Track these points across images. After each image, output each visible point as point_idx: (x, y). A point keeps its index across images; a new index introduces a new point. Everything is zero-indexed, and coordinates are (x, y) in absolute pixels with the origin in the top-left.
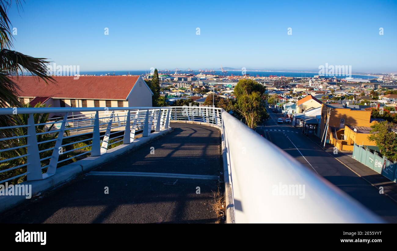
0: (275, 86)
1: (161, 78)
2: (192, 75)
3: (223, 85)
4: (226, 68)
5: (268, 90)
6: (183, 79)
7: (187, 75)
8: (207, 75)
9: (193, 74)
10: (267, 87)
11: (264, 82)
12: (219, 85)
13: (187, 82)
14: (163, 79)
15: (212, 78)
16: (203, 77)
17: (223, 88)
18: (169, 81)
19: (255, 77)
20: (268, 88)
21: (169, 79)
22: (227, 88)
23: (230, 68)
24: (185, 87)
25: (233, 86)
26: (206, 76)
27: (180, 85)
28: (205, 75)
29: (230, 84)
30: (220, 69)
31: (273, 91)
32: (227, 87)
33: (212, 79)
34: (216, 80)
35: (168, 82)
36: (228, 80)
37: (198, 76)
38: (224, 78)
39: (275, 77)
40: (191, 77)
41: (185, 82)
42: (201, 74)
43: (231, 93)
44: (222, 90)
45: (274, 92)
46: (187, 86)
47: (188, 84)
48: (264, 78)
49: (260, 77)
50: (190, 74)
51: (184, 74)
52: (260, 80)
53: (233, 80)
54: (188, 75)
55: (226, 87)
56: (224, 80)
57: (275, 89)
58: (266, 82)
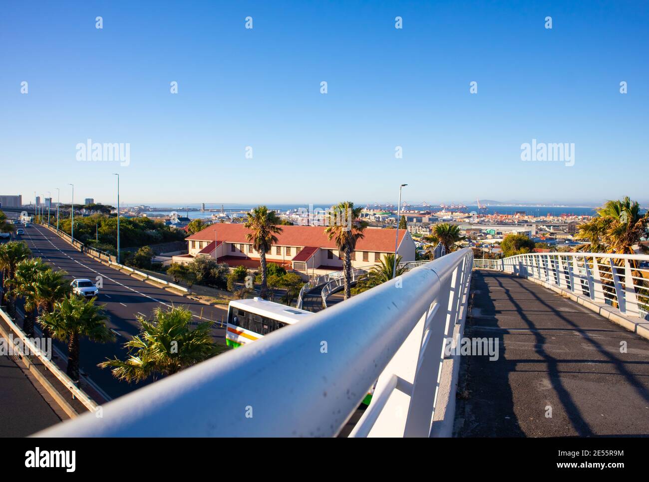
0: (569, 233)
1: (380, 217)
2: (428, 213)
3: (480, 230)
4: (486, 201)
5: (556, 239)
6: (415, 220)
7: (421, 212)
8: (454, 213)
9: (430, 211)
10: (556, 233)
11: (550, 226)
12: (474, 230)
13: (421, 224)
14: (384, 219)
15: (461, 218)
16: (447, 216)
17: (481, 235)
18: (393, 221)
19: (534, 217)
20: (558, 237)
21: (392, 218)
22: (487, 236)
23: (492, 202)
24: (421, 233)
25: (498, 231)
26: (452, 214)
27: (413, 228)
28: (450, 213)
29: (492, 228)
30: (476, 202)
31: (565, 241)
32: (488, 234)
33: (462, 220)
34: (468, 221)
35: (391, 223)
36: (488, 221)
37: (438, 214)
38: (482, 219)
39: (570, 217)
40: (427, 216)
41: (418, 224)
42: (443, 211)
43: (494, 243)
44: (479, 238)
45: (567, 242)
46: (423, 231)
47: (425, 228)
48: (552, 217)
49: (544, 217)
50: (425, 212)
51: (416, 211)
52: (544, 222)
53: (497, 221)
54: (423, 212)
55: (486, 234)
56: (482, 221)
57: (570, 237)
58: (554, 226)
